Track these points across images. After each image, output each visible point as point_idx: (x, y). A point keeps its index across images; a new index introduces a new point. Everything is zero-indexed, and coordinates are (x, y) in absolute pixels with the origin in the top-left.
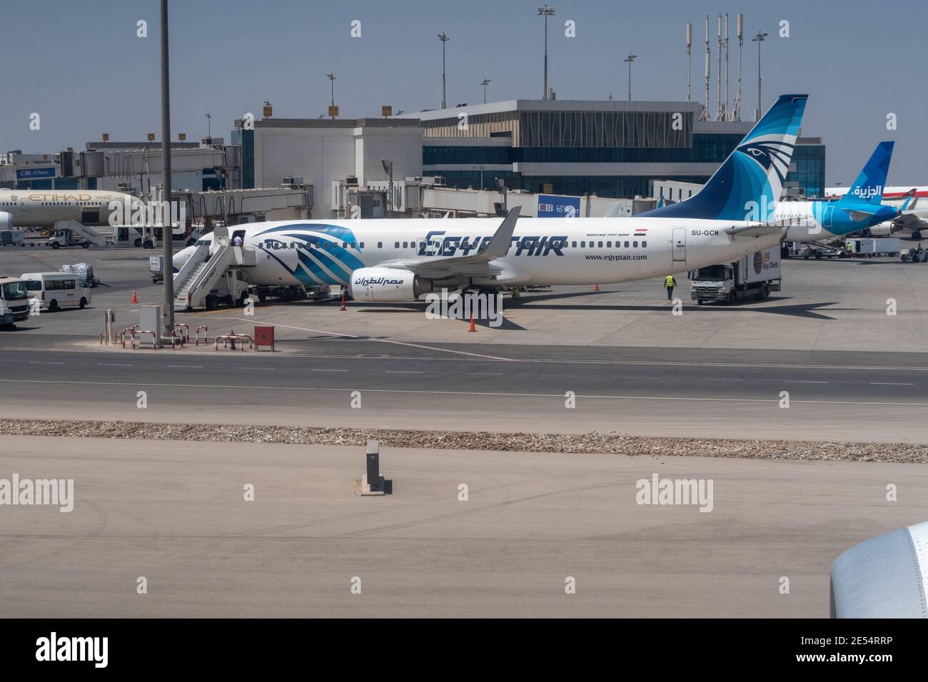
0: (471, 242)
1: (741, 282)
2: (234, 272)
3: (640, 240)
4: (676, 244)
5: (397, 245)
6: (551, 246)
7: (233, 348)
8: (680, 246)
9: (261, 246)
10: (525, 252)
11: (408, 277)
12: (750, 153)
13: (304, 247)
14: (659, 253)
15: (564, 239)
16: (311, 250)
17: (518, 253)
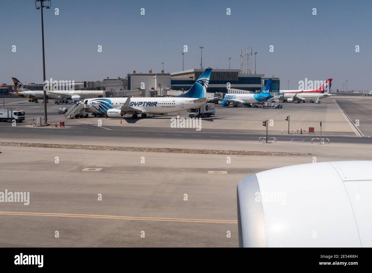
0: (136, 103)
1: (201, 113)
2: (84, 110)
3: (173, 103)
4: (181, 103)
5: (120, 104)
6: (154, 104)
7: (56, 127)
8: (182, 104)
9: (91, 104)
10: (148, 105)
11: (120, 111)
12: (199, 82)
13: (100, 104)
14: (178, 106)
15: (157, 102)
16: (102, 105)
17: (147, 106)
